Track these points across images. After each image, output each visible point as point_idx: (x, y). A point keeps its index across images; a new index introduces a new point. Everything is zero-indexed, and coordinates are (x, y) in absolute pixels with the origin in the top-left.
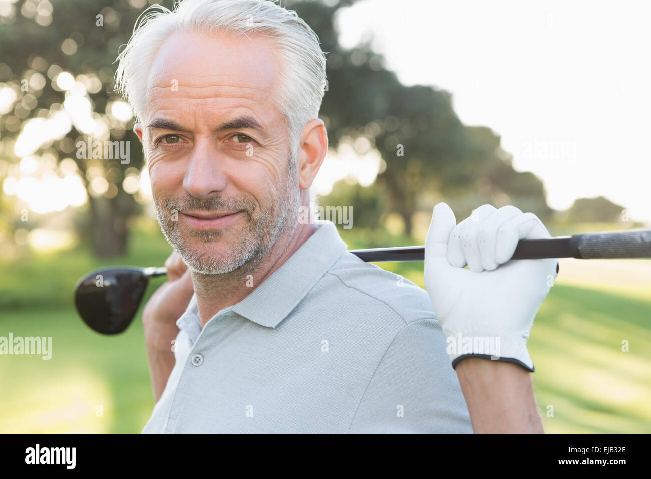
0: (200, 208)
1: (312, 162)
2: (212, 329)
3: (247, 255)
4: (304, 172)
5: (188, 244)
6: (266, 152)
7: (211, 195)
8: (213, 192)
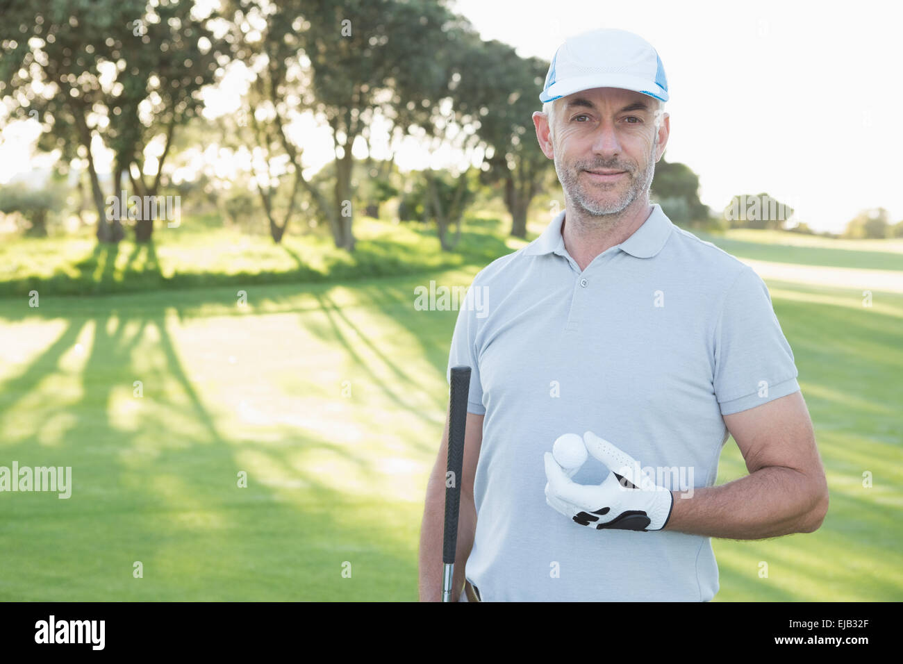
7: (612, 157)
8: (615, 155)
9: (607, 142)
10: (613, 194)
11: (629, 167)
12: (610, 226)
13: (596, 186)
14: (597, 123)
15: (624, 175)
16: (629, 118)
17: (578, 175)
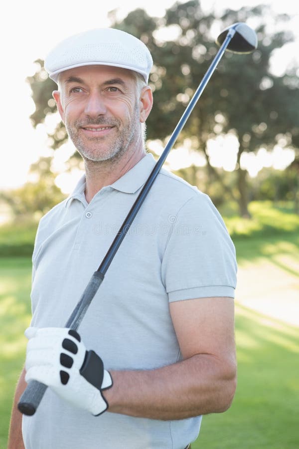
0: (94, 123)
1: (145, 109)
2: (99, 198)
3: (116, 150)
4: (142, 113)
5: (86, 145)
6: (126, 97)
7: (99, 117)
8: (100, 115)
9: (94, 106)
10: (104, 145)
11: (116, 123)
12: (108, 169)
13: (90, 140)
14: (88, 93)
15: (112, 129)
16: (111, 88)
17: (78, 131)
